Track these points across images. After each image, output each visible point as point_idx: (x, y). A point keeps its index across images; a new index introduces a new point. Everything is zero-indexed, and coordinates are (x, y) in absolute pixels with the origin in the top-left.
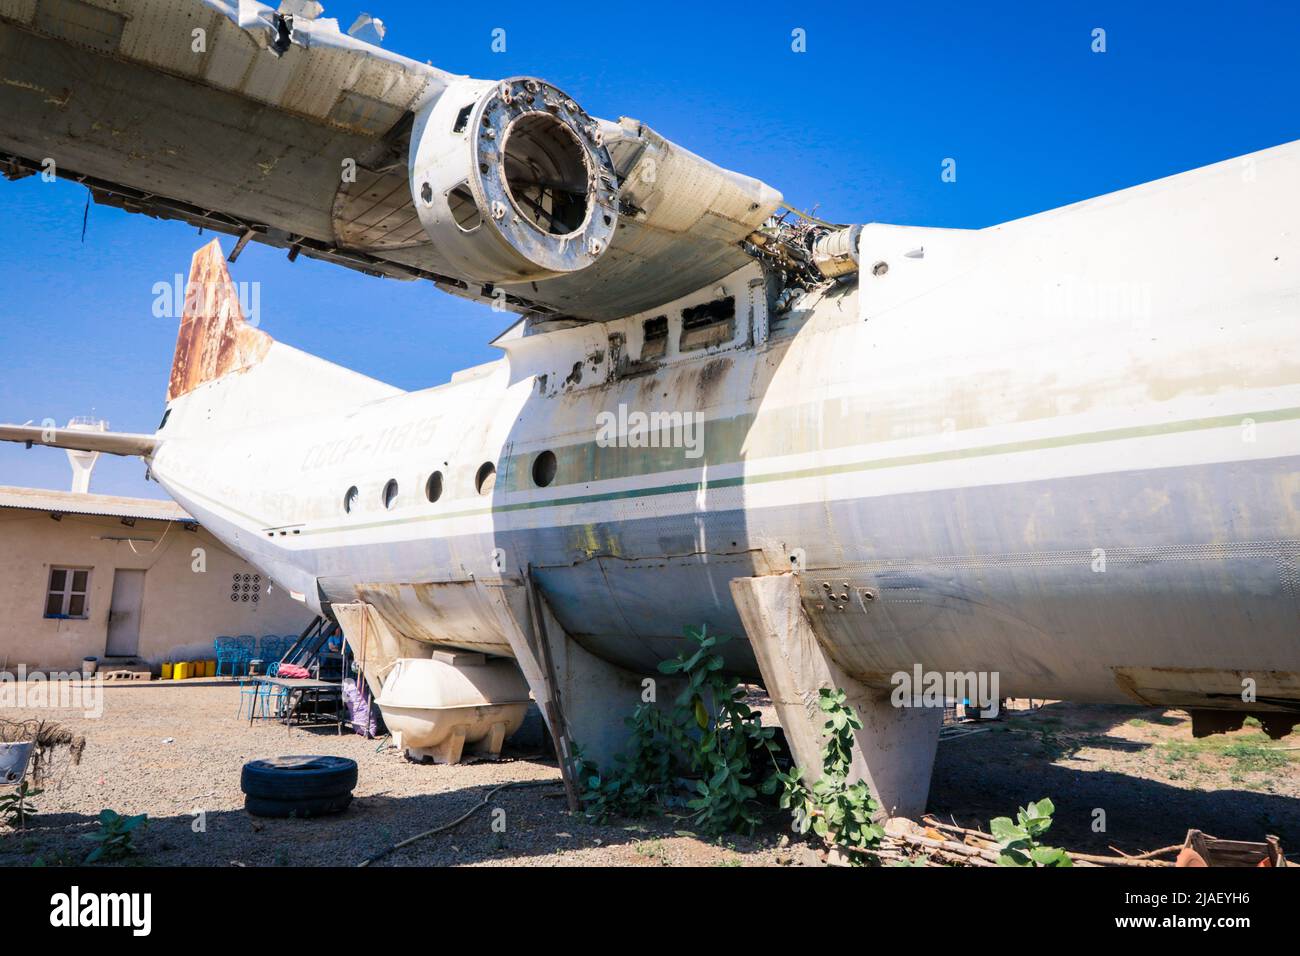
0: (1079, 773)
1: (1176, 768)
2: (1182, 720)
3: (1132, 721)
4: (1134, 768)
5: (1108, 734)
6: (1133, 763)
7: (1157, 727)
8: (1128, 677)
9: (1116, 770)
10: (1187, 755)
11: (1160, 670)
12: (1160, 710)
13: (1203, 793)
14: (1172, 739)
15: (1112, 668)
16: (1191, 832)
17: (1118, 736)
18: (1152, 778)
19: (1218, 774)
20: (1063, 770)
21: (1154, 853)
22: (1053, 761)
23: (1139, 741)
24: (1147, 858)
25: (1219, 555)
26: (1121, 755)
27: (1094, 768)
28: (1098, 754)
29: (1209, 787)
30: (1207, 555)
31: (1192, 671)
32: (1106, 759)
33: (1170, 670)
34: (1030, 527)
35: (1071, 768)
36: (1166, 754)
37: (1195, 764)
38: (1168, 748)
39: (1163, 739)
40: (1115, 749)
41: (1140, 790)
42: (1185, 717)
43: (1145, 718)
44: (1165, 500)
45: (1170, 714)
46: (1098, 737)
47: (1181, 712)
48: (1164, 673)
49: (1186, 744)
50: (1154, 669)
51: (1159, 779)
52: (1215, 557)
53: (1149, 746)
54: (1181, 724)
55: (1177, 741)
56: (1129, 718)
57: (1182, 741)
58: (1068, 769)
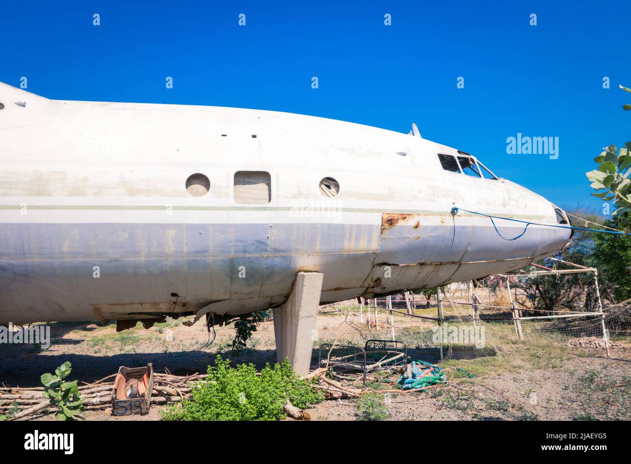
0: (53, 356)
1: (96, 348)
2: (95, 328)
3: (73, 331)
4: (78, 351)
5: (63, 338)
6: (77, 349)
7: (85, 332)
8: (99, 309)
9: (70, 353)
10: (100, 342)
11: (112, 305)
12: (85, 325)
13: (108, 357)
14: (92, 337)
15: (92, 305)
16: (121, 367)
17: (68, 338)
18: (86, 354)
19: (113, 349)
20: (45, 356)
21: (101, 380)
22: (39, 353)
23: (78, 339)
24: (98, 383)
25: (143, 259)
26: (71, 346)
27: (60, 353)
28: (60, 347)
29: (111, 354)
30: (139, 259)
31: (125, 304)
32: (64, 349)
33: (116, 304)
34: (67, 243)
35: (49, 355)
36: (91, 343)
37: (104, 346)
38: (92, 340)
39: (88, 337)
40: (68, 344)
41: (83, 360)
42: (96, 327)
43: (80, 329)
44: (126, 236)
45: (88, 327)
46: (59, 340)
47: (94, 325)
48: (114, 306)
49: (99, 338)
50: (110, 304)
51: (90, 354)
52: (142, 259)
53: (83, 341)
54: (95, 330)
55: (95, 337)
56: (72, 330)
57: (97, 337)
58: (47, 356)
